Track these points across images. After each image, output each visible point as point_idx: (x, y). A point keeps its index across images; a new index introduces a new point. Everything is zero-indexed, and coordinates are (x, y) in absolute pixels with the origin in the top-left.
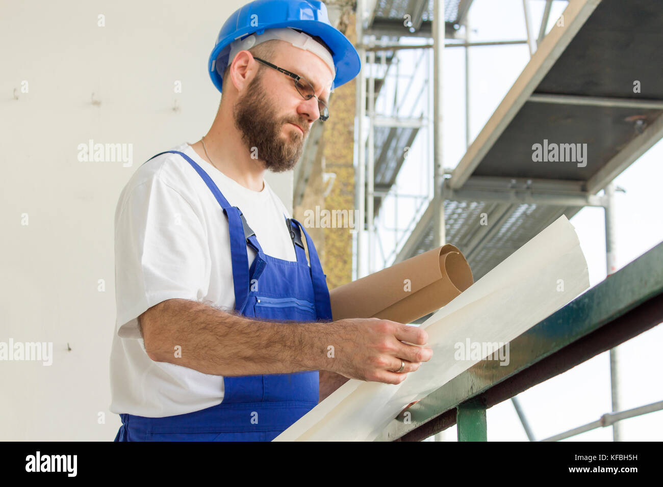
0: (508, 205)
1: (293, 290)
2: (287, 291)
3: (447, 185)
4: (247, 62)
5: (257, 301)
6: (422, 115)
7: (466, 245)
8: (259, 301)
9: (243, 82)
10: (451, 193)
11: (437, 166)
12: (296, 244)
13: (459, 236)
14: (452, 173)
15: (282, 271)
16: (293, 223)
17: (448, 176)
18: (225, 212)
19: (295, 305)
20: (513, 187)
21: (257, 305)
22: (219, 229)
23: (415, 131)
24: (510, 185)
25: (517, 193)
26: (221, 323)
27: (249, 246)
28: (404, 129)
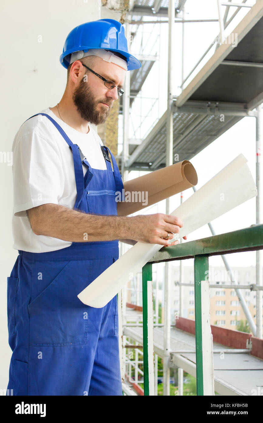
0: (206, 115)
1: (106, 186)
2: (102, 187)
3: (174, 105)
4: (79, 67)
5: (88, 193)
6: (156, 54)
7: (182, 134)
8: (89, 193)
9: (77, 79)
10: (176, 109)
11: (169, 94)
12: (106, 160)
13: (179, 129)
14: (177, 98)
15: (100, 176)
16: (105, 149)
17: (175, 100)
18: (70, 148)
19: (107, 194)
20: (209, 106)
21: (88, 195)
22: (67, 157)
23: (152, 63)
24: (207, 105)
25: (211, 109)
26: (75, 218)
27: (83, 165)
28: (146, 61)
